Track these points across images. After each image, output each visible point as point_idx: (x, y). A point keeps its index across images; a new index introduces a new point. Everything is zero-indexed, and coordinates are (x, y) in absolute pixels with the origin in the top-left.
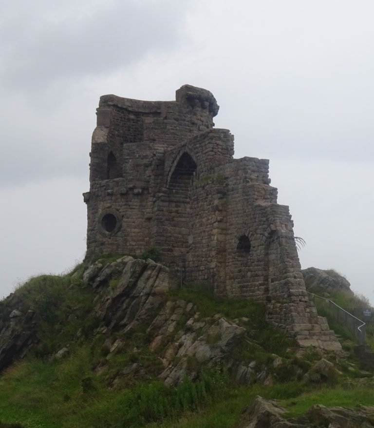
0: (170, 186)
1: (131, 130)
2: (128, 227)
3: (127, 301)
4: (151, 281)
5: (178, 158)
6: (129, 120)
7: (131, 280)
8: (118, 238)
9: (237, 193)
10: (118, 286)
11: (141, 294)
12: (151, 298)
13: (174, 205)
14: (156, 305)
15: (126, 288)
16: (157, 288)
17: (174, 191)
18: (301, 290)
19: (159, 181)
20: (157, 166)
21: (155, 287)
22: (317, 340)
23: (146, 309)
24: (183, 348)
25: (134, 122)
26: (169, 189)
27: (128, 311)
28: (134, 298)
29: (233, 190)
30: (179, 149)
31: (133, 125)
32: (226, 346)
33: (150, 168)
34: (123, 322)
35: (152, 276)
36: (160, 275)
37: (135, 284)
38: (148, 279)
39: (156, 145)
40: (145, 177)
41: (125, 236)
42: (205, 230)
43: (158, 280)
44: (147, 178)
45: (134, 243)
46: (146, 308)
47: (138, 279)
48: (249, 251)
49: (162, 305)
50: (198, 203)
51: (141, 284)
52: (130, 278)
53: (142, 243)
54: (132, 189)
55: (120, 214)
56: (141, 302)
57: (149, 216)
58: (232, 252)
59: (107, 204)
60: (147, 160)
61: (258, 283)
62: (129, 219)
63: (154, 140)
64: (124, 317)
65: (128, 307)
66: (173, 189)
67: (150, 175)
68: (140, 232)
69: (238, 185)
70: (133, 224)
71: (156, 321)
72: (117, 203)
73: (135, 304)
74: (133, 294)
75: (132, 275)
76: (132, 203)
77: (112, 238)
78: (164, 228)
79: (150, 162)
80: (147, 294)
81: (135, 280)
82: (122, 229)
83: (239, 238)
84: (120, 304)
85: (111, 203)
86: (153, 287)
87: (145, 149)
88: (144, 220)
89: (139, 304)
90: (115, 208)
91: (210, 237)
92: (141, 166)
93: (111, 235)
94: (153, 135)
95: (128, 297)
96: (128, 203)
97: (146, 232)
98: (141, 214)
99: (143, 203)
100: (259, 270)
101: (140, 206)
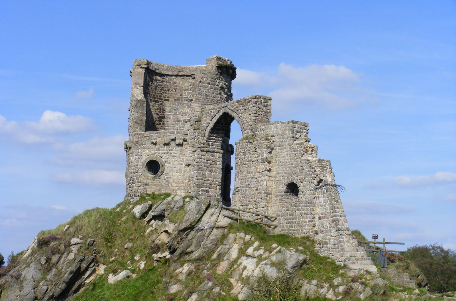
0: (208, 139)
1: (158, 89)
2: (169, 171)
3: (193, 232)
4: (215, 217)
5: (218, 116)
7: (197, 216)
8: (161, 180)
9: (285, 149)
10: (184, 221)
11: (206, 227)
12: (215, 231)
13: (211, 154)
14: (219, 237)
15: (192, 222)
16: (219, 223)
17: (211, 143)
18: (346, 226)
19: (197, 134)
20: (196, 122)
21: (219, 222)
22: (360, 264)
23: (211, 240)
24: (246, 270)
25: (160, 83)
26: (207, 141)
27: (194, 241)
28: (199, 230)
29: (279, 146)
30: (218, 109)
31: (159, 85)
32: (291, 269)
33: (189, 123)
34: (189, 250)
35: (215, 213)
37: (200, 220)
38: (212, 215)
39: (194, 105)
40: (184, 130)
41: (167, 178)
42: (253, 176)
44: (186, 131)
45: (175, 185)
46: (211, 238)
47: (202, 215)
48: (298, 195)
49: (224, 237)
50: (245, 155)
51: (205, 219)
52: (197, 214)
53: (181, 185)
54: (174, 140)
55: (163, 160)
56: (206, 234)
57: (188, 162)
58: (279, 195)
59: (151, 151)
60: (187, 116)
61: (307, 220)
62: (171, 165)
63: (192, 100)
64: (190, 246)
65: (194, 238)
66: (210, 142)
67: (189, 129)
68: (180, 176)
69: (285, 142)
70: (175, 168)
71: (221, 249)
72: (160, 151)
73: (201, 235)
74: (198, 227)
75: (198, 212)
76: (173, 152)
77: (155, 180)
78: (202, 173)
79: (189, 118)
80: (211, 228)
81: (200, 216)
82: (164, 173)
83: (287, 184)
84: (185, 235)
85: (155, 151)
86: (217, 222)
87: (184, 107)
88: (183, 165)
89: (204, 236)
90: (158, 155)
91: (259, 183)
92: (180, 121)
93: (155, 177)
94: (190, 96)
95: (194, 229)
96: (170, 152)
97: (185, 176)
98: (181, 161)
99: (183, 152)
100: (307, 210)
101: (180, 154)
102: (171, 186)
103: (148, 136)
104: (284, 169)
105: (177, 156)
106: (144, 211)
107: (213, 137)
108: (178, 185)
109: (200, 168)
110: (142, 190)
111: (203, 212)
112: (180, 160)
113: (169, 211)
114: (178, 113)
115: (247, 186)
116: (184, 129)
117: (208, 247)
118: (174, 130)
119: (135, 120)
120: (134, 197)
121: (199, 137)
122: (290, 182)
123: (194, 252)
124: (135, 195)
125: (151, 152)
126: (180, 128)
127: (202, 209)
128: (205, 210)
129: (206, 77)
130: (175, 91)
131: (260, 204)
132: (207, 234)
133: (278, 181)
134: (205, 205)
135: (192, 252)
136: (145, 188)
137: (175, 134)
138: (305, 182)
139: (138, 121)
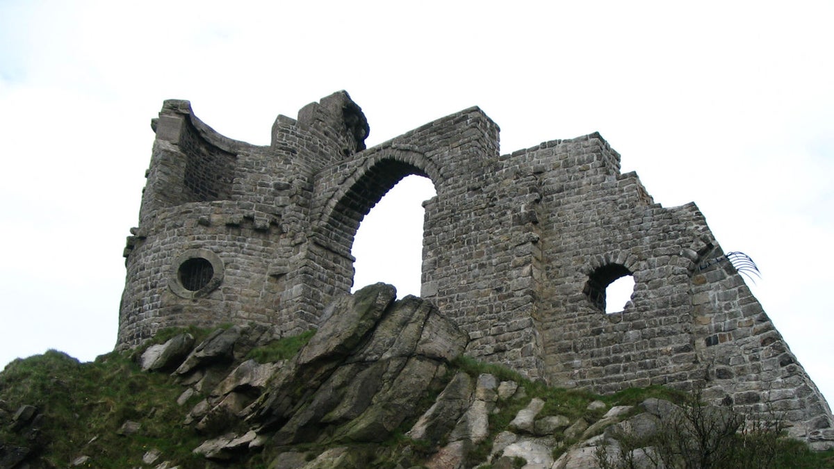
2: (235, 284)
3: (347, 369)
4: (412, 329)
5: (361, 172)
6: (198, 152)
7: (363, 322)
8: (212, 303)
9: (579, 193)
11: (387, 355)
12: (415, 364)
14: (426, 381)
15: (347, 340)
16: (425, 345)
17: (334, 233)
20: (303, 189)
21: (424, 343)
23: (405, 386)
25: (204, 159)
26: (326, 227)
27: (351, 391)
28: (363, 364)
33: (286, 192)
34: (336, 414)
35: (414, 319)
36: (430, 319)
37: (369, 334)
38: (404, 324)
39: (297, 160)
41: (229, 299)
42: (484, 263)
43: (427, 328)
44: (278, 209)
46: (405, 383)
47: (377, 322)
51: (384, 332)
52: (360, 320)
54: (251, 220)
55: (222, 260)
56: (386, 371)
57: (280, 270)
58: (565, 301)
59: (194, 240)
60: (282, 179)
61: (669, 348)
62: (239, 271)
63: (294, 151)
64: (338, 403)
65: (349, 382)
66: (332, 230)
67: (286, 203)
68: (258, 296)
69: (577, 179)
70: (248, 280)
71: (440, 410)
72: (217, 241)
73: (371, 374)
74: (362, 356)
75: (366, 313)
76: (246, 245)
77: (199, 300)
78: (314, 291)
79: (287, 183)
80: (402, 356)
81: (371, 323)
82: (222, 287)
83: (591, 272)
84: (316, 380)
85: (205, 239)
86: (420, 342)
87: (277, 161)
88: (267, 276)
89: (380, 377)
90: (212, 249)
91: (505, 274)
92: (267, 186)
93: (198, 295)
94: (292, 144)
95: (346, 362)
96: (238, 243)
97: (270, 299)
98: (263, 266)
99: (268, 248)
100: (669, 322)
101: (261, 252)
102: (236, 317)
103: (190, 212)
104: (580, 238)
105: (254, 254)
106: (176, 353)
107: (340, 221)
108: (251, 316)
109: (310, 278)
110: (164, 324)
111: (378, 314)
112: (261, 263)
113: (244, 349)
114: (263, 170)
115: (466, 287)
116: (272, 204)
117: (396, 406)
118: (252, 203)
119: (161, 188)
120: (140, 338)
121: (306, 221)
122: (602, 264)
123: (351, 420)
124: (143, 333)
125: (196, 241)
126: (265, 200)
127: (380, 305)
128: (385, 307)
129: (323, 119)
130: (229, 181)
131: (509, 323)
132: (391, 373)
133: (559, 267)
134: (386, 294)
135: (345, 419)
136: (171, 319)
137: (254, 210)
138: (655, 256)
139: (166, 192)
